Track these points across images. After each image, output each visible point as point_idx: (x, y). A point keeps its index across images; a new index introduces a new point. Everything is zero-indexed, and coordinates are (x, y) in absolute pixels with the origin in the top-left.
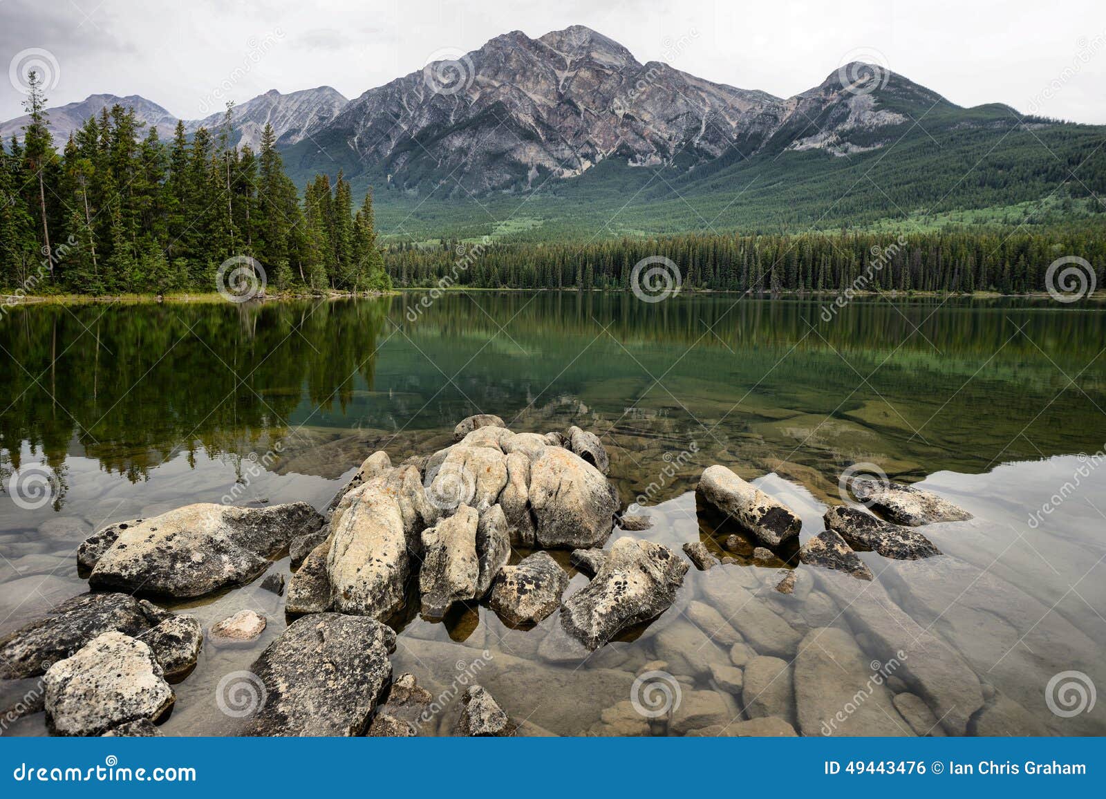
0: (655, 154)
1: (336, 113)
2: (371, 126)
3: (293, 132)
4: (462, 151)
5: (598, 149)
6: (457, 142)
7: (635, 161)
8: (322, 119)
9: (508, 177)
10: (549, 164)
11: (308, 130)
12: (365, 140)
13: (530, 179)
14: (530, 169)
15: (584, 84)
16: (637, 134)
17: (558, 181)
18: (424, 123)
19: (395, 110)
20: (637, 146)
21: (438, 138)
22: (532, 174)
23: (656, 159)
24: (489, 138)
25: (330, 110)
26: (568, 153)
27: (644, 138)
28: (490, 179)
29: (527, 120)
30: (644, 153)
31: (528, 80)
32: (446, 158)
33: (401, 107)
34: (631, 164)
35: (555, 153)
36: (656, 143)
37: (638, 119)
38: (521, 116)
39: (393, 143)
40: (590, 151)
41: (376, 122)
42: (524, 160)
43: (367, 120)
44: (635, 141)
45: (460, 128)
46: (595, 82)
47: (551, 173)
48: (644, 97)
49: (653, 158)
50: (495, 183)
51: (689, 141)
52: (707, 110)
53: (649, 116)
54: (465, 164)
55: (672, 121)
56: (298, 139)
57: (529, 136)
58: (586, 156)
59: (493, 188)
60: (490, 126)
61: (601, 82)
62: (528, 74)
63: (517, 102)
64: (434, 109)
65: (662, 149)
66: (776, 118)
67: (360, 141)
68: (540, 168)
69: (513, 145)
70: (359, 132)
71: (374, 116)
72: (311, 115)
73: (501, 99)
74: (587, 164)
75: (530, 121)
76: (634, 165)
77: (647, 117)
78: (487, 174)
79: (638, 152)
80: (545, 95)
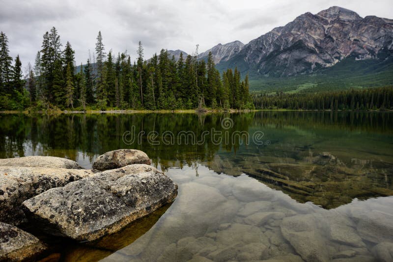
0: (369, 54)
1: (240, 49)
2: (252, 53)
3: (226, 57)
4: (286, 59)
5: (342, 54)
6: (284, 56)
7: (359, 58)
8: (236, 52)
9: (303, 68)
10: (320, 62)
11: (231, 56)
12: (250, 58)
13: (312, 68)
14: (313, 64)
15: (336, 29)
16: (360, 47)
17: (324, 68)
18: (271, 50)
19: (261, 46)
20: (360, 52)
21: (276, 55)
22: (313, 66)
23: (369, 57)
24: (297, 54)
25: (238, 49)
26: (328, 57)
27: (363, 48)
28: (296, 69)
29: (312, 45)
30: (363, 54)
31: (312, 30)
32: (279, 62)
33: (263, 45)
34: (357, 59)
35: (323, 58)
36: (369, 50)
37: (360, 41)
38: (309, 45)
39: (260, 58)
40: (338, 55)
41: (254, 51)
42: (310, 61)
43: (251, 51)
44: (359, 50)
45: (285, 51)
46: (341, 28)
47: (321, 65)
48: (364, 31)
49: (367, 56)
50: (298, 71)
51: (386, 47)
54: (287, 64)
55: (377, 39)
56: (227, 59)
57: (312, 52)
58: (336, 58)
59: (298, 73)
60: (297, 49)
61: (344, 28)
62: (312, 28)
63: (308, 39)
64: (275, 45)
67: (248, 58)
68: (317, 64)
69: (305, 56)
70: (248, 55)
71: (253, 49)
72: (232, 51)
73: (301, 39)
74: (337, 61)
75: (313, 46)
76: (358, 60)
77: (365, 39)
78: (295, 67)
79: (360, 54)
80: (319, 35)
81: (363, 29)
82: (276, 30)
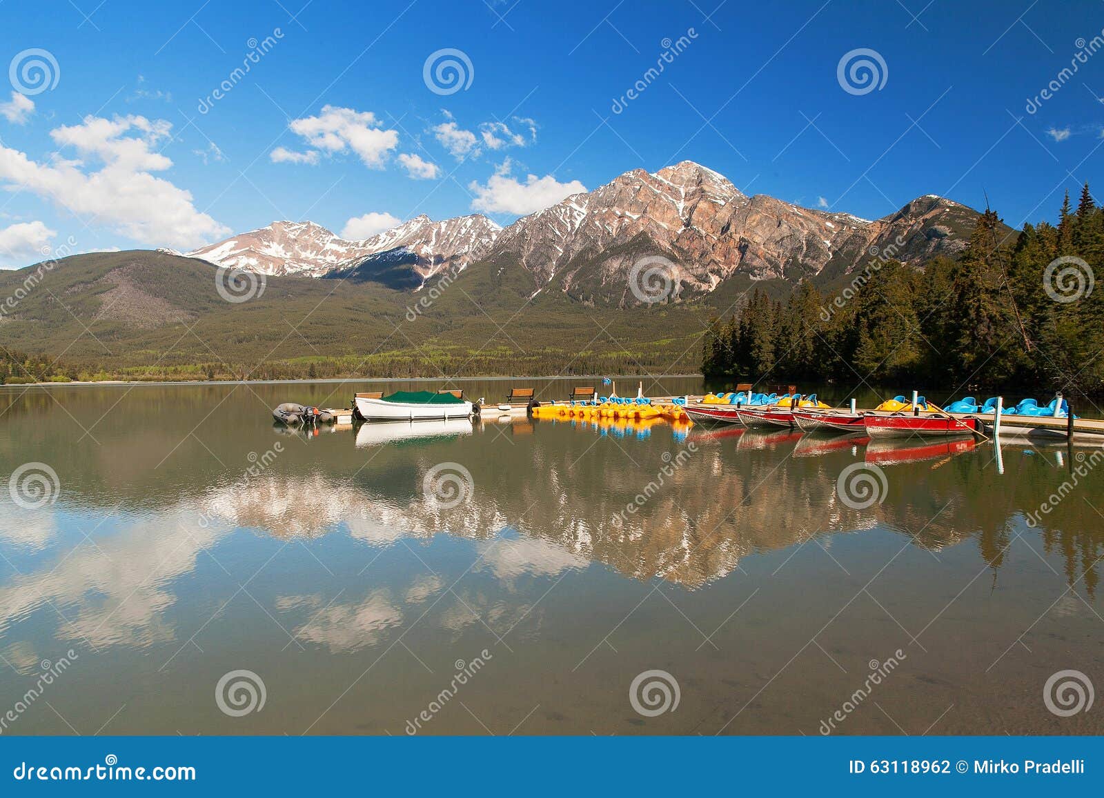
0: (770, 269)
2: (534, 249)
4: (622, 271)
5: (721, 266)
6: (615, 264)
7: (755, 275)
10: (690, 280)
12: (532, 262)
16: (753, 254)
17: (699, 293)
18: (578, 247)
19: (551, 236)
20: (754, 263)
21: (595, 261)
23: (773, 274)
26: (700, 271)
27: (759, 257)
29: (666, 245)
30: (761, 269)
32: (608, 276)
34: (752, 277)
35: (690, 271)
36: (768, 260)
37: (752, 242)
38: (661, 242)
39: (554, 263)
40: (716, 268)
41: (537, 246)
43: (529, 245)
45: (611, 253)
46: (711, 212)
47: (693, 287)
48: (755, 223)
49: (768, 272)
51: (795, 258)
52: (806, 232)
53: (760, 238)
55: (778, 242)
58: (712, 272)
60: (642, 252)
62: (657, 205)
63: (656, 230)
65: (776, 267)
66: (865, 239)
67: (528, 262)
68: (683, 283)
70: (526, 254)
73: (642, 229)
74: (715, 280)
76: (755, 278)
77: (758, 239)
79: (756, 268)
80: (671, 222)
81: (753, 218)
82: (574, 199)
